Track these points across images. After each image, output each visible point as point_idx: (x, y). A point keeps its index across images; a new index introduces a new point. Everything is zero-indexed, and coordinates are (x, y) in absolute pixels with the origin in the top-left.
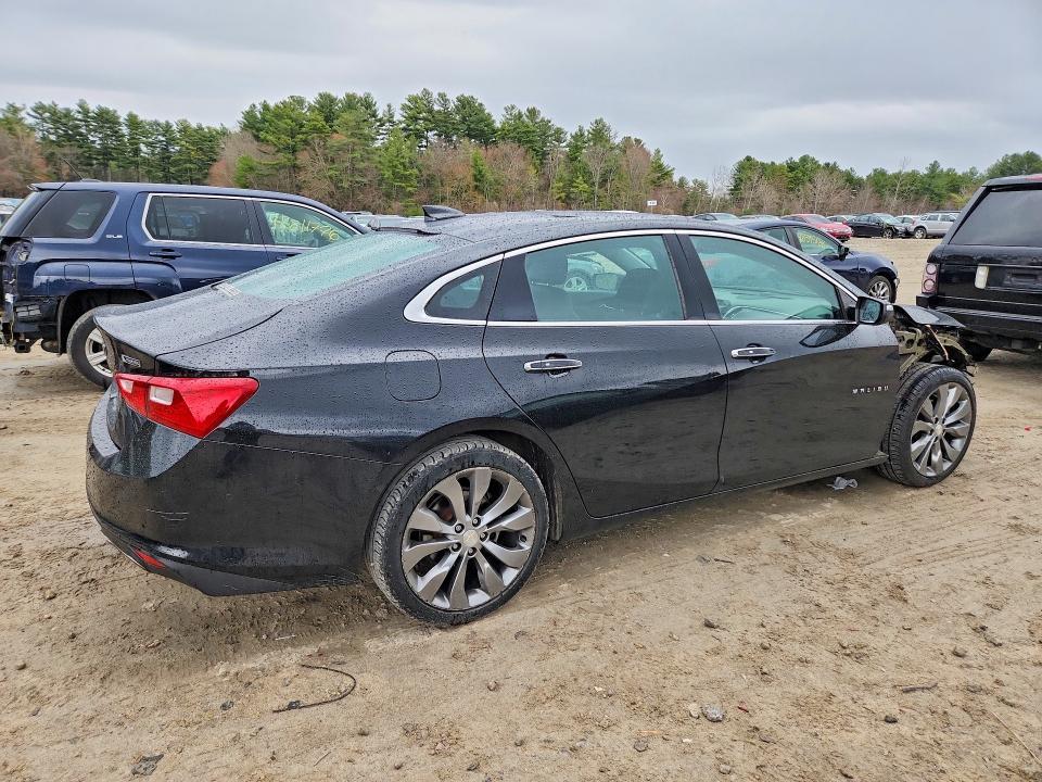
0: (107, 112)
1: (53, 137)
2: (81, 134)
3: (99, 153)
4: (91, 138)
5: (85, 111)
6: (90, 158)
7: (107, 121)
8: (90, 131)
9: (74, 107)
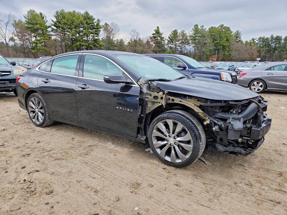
0: (279, 37)
1: (262, 46)
2: (269, 44)
3: (273, 49)
4: (272, 45)
5: (272, 37)
6: (270, 50)
7: (278, 39)
8: (272, 43)
9: (269, 37)
